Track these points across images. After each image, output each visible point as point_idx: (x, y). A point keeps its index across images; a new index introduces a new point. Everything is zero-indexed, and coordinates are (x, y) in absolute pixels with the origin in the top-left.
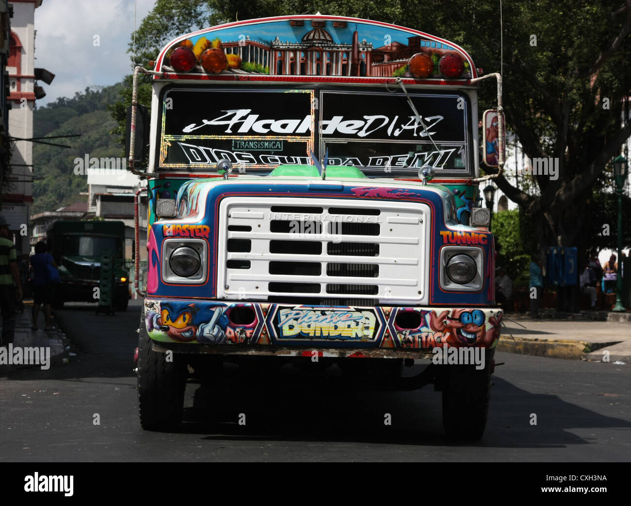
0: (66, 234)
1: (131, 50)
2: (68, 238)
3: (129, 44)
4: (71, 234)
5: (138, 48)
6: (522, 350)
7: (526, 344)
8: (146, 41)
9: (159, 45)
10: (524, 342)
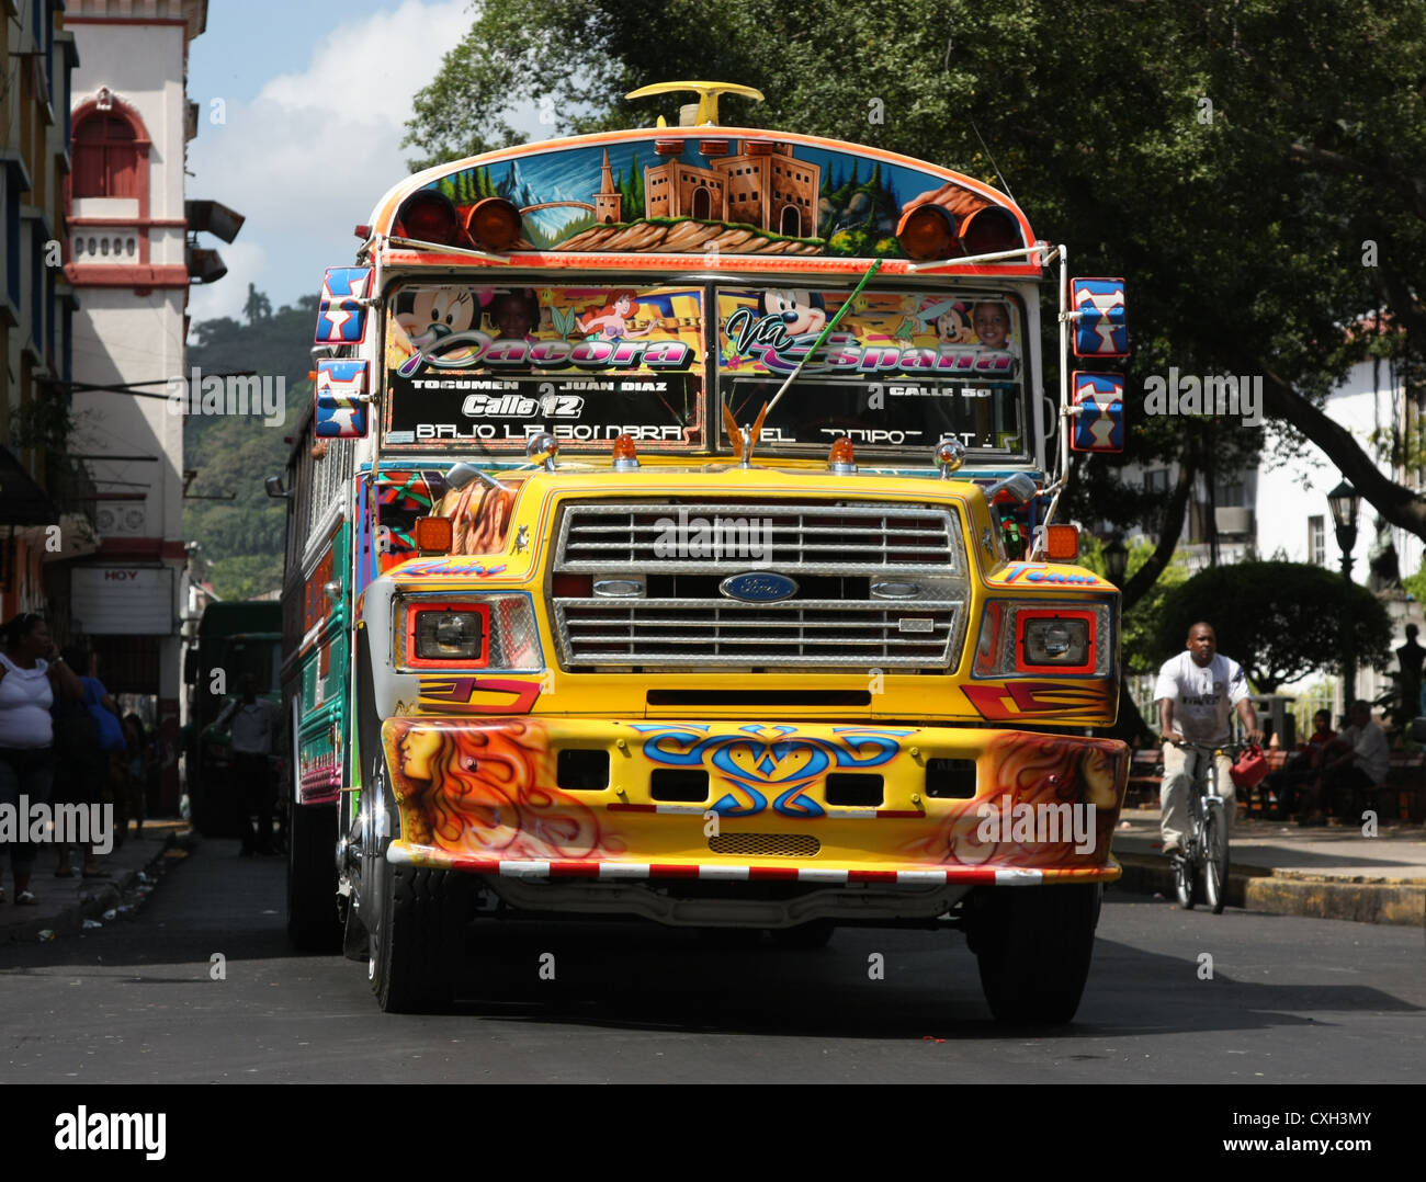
0: (233, 637)
1: (413, 138)
2: (240, 647)
3: (406, 124)
4: (246, 635)
5: (431, 135)
6: (1322, 907)
7: (1330, 892)
8: (453, 116)
9: (487, 124)
10: (1325, 885)
